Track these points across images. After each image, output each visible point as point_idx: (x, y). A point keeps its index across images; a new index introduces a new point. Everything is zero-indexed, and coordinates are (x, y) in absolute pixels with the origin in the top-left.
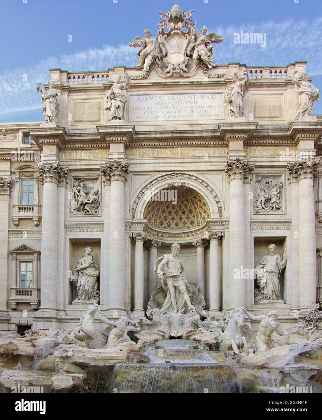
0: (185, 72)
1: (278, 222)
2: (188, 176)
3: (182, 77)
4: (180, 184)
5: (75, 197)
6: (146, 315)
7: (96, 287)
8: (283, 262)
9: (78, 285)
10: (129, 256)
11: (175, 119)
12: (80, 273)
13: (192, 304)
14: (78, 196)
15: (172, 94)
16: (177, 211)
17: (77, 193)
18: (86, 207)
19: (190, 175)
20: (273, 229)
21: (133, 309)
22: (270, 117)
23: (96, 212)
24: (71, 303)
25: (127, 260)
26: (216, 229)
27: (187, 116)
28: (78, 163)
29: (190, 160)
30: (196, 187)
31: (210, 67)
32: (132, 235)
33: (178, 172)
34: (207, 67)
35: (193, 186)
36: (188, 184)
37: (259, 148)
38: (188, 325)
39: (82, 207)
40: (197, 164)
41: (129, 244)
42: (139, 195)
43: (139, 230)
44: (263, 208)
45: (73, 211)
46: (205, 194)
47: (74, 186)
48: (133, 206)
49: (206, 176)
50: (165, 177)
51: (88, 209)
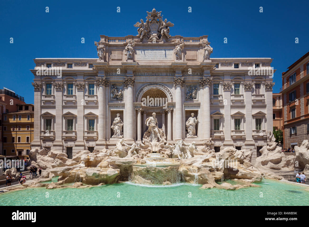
1: (195, 104)
5: (112, 93)
6: (142, 142)
7: (122, 130)
9: (114, 130)
10: (135, 118)
11: (154, 60)
12: (115, 125)
13: (161, 138)
15: (152, 49)
17: (113, 91)
19: (160, 84)
20: (193, 107)
21: (137, 139)
22: (192, 60)
23: (121, 99)
25: (134, 119)
26: (170, 107)
27: (159, 59)
30: (162, 89)
32: (136, 109)
34: (167, 37)
36: (159, 88)
38: (159, 147)
39: (115, 97)
40: (163, 79)
41: (135, 112)
42: (139, 92)
43: (139, 107)
44: (189, 98)
45: (111, 98)
47: (112, 88)
48: (137, 97)
49: (166, 84)
50: (150, 85)
51: (118, 98)
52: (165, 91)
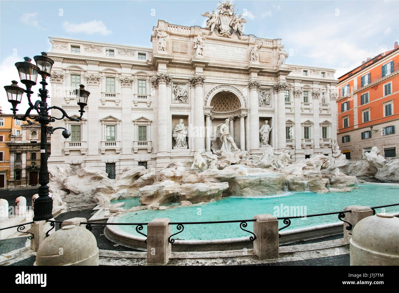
0: (229, 35)
1: (269, 111)
2: (231, 87)
3: (228, 37)
4: (227, 90)
5: (174, 93)
7: (186, 140)
8: (271, 128)
9: (177, 139)
11: (225, 58)
12: (178, 132)
14: (176, 92)
15: (224, 45)
16: (227, 102)
17: (176, 91)
18: (180, 98)
19: (232, 87)
20: (267, 113)
22: (266, 63)
23: (186, 101)
24: (173, 148)
26: (243, 113)
27: (230, 57)
28: (177, 75)
29: (232, 79)
30: (235, 93)
31: (241, 34)
32: (205, 114)
33: (227, 85)
34: (240, 34)
35: (233, 92)
36: (231, 90)
37: (262, 77)
39: (178, 98)
40: (236, 82)
41: (203, 118)
42: (208, 94)
43: (208, 112)
44: (263, 104)
45: (173, 100)
46: (239, 96)
47: (174, 87)
48: (205, 100)
49: (239, 87)
50: (221, 86)
52: (238, 94)
